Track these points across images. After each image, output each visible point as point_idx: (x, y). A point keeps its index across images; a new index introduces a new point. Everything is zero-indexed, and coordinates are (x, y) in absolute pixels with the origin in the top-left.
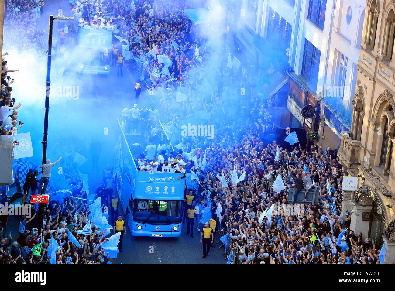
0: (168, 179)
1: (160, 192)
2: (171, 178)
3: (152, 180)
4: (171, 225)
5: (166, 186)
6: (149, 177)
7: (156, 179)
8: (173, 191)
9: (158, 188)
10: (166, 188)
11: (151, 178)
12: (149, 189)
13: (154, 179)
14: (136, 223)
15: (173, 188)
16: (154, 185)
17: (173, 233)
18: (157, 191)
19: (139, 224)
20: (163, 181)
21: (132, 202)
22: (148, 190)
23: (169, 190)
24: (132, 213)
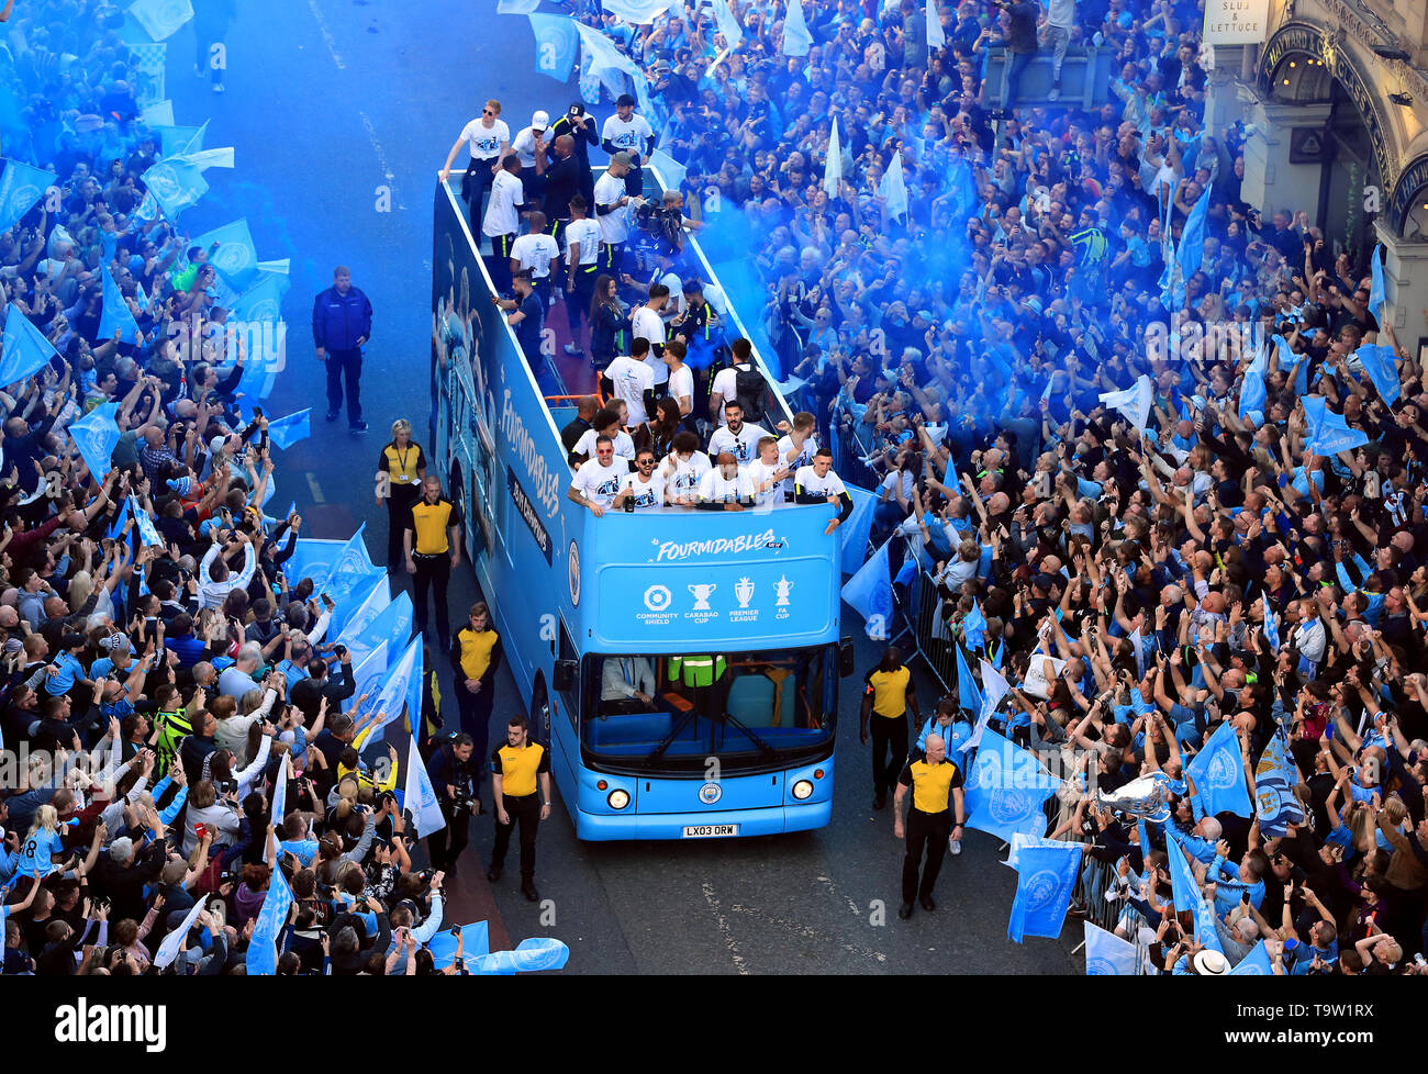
0: (752, 542)
1: (716, 614)
2: (770, 536)
3: (670, 551)
4: (779, 776)
5: (745, 581)
6: (655, 542)
7: (691, 547)
8: (783, 601)
9: (702, 592)
10: (744, 591)
11: (663, 546)
12: (658, 598)
13: (679, 549)
14: (599, 777)
15: (783, 589)
16: (680, 577)
17: (792, 813)
18: (697, 606)
19: (613, 782)
20: (729, 555)
21: (571, 668)
22: (653, 608)
23: (764, 598)
24: (575, 726)
